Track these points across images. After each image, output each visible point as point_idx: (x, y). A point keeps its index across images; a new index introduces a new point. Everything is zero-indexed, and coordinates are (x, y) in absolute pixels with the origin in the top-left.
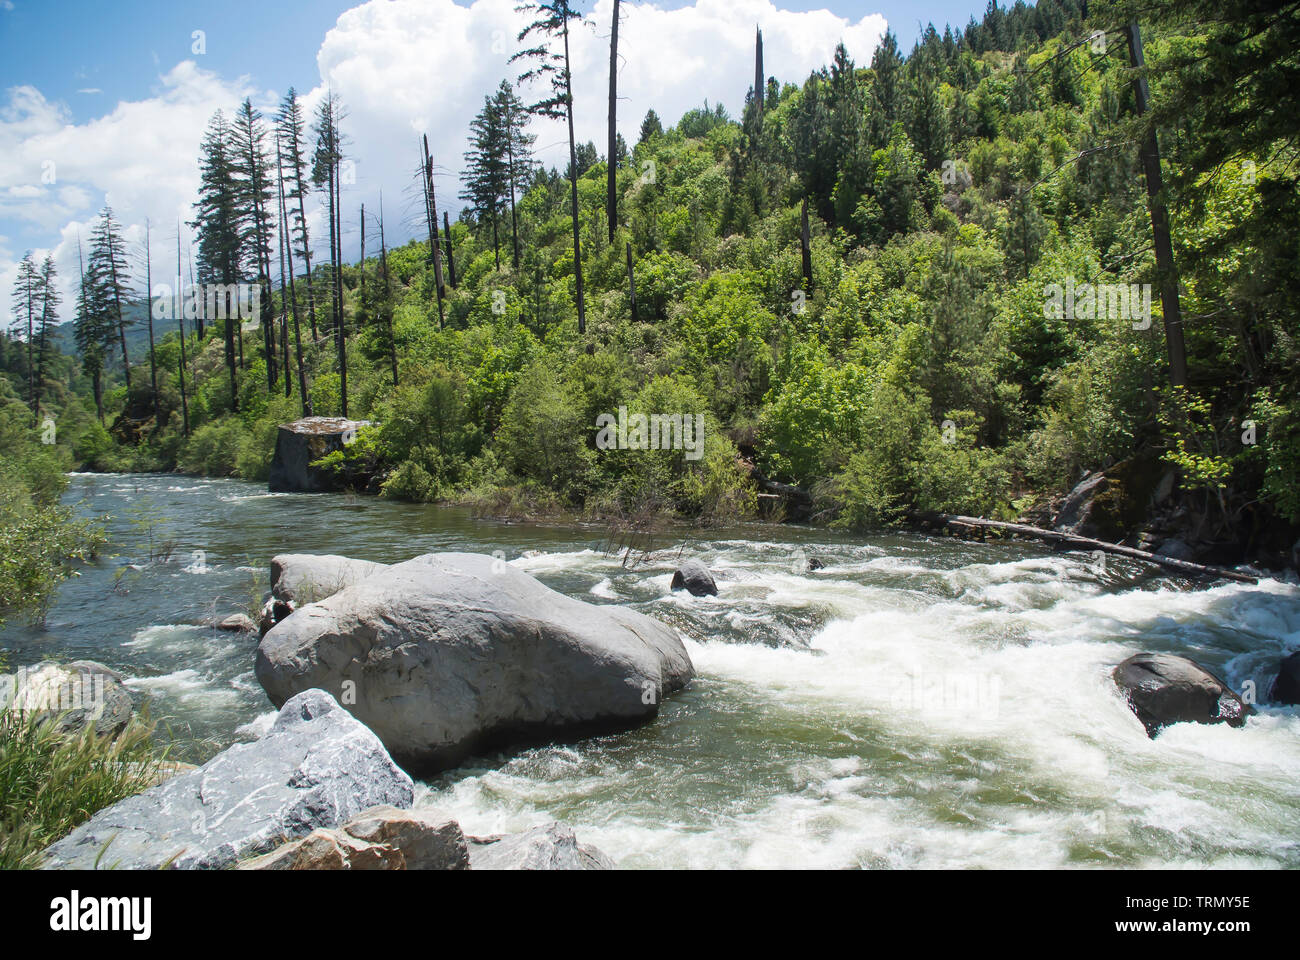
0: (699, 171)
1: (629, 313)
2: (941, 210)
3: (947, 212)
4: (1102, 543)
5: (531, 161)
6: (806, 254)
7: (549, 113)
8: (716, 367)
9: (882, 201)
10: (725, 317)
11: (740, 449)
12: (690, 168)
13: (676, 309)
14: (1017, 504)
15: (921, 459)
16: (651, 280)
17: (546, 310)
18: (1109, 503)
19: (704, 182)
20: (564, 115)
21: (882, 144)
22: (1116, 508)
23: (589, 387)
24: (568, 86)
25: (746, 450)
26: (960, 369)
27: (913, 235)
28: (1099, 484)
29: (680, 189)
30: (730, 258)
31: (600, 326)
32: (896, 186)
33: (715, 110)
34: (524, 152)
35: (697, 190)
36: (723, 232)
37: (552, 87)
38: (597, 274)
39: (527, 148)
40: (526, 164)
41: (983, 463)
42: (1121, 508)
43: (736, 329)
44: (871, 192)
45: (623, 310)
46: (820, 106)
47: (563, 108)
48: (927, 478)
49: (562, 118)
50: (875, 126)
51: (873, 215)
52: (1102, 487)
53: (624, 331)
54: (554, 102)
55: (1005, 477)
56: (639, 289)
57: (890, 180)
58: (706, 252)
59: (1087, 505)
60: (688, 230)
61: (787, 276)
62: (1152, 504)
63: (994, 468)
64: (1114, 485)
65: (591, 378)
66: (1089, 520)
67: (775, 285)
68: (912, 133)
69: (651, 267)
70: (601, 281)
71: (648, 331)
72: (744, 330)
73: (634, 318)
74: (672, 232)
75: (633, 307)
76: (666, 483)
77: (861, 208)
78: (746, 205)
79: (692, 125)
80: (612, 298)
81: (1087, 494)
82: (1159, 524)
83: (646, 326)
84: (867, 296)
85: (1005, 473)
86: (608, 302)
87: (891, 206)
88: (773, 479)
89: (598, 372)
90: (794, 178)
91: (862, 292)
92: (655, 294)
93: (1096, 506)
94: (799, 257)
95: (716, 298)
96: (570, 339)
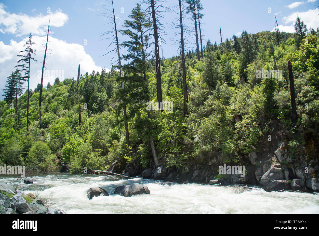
0: (63, 94)
1: (39, 126)
2: (110, 107)
3: (111, 107)
4: (115, 174)
5: (22, 88)
6: (80, 115)
7: (23, 80)
8: (55, 139)
9: (98, 104)
10: (59, 128)
11: (57, 157)
12: (62, 93)
13: (50, 126)
14: (106, 167)
15: (89, 158)
16: (45, 119)
17: (20, 125)
18: (118, 166)
19: (64, 96)
20: (27, 80)
21: (100, 92)
22: (119, 167)
23: (24, 143)
24: (29, 74)
25: (59, 158)
26: (99, 141)
27: (104, 112)
28: (116, 163)
29: (58, 98)
30: (64, 115)
31: (32, 129)
32: (101, 101)
33: (72, 79)
34: (20, 86)
35: (62, 98)
36: (64, 109)
37: (25, 74)
38: (35, 116)
39: (21, 85)
40: (21, 89)
41: (100, 159)
42: (120, 167)
43: (62, 131)
44: (96, 102)
45: (38, 125)
46: (89, 83)
47: (27, 79)
48: (89, 162)
49: (27, 81)
50: (99, 88)
51: (96, 107)
52: (117, 163)
53: (37, 130)
54: (25, 77)
55: (104, 162)
56: (42, 121)
57: (100, 100)
58: (60, 113)
59: (114, 166)
60: (57, 108)
61: (75, 120)
62: (126, 166)
63: (102, 160)
64: (119, 163)
65: (25, 141)
66: (114, 169)
67: (73, 122)
68: (107, 90)
69: (46, 116)
70: (35, 118)
71: (43, 131)
72: (63, 132)
73: (40, 128)
74: (53, 108)
75: (40, 125)
76: (37, 164)
77: (94, 106)
78: (69, 103)
79: (66, 82)
80: (36, 123)
81: (114, 164)
82: (126, 170)
83: (43, 130)
84: (91, 125)
85: (104, 161)
86: (35, 123)
87: (100, 105)
88: (63, 163)
89: (27, 140)
90: (83, 97)
91: (90, 124)
92: (46, 122)
93: (115, 167)
94: (78, 116)
95: (58, 124)
96: (25, 132)
